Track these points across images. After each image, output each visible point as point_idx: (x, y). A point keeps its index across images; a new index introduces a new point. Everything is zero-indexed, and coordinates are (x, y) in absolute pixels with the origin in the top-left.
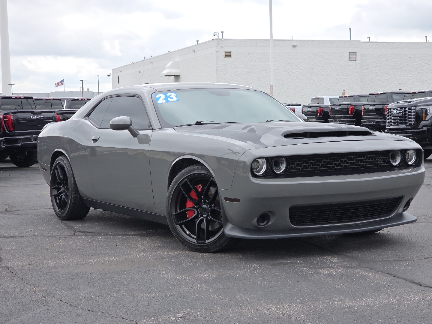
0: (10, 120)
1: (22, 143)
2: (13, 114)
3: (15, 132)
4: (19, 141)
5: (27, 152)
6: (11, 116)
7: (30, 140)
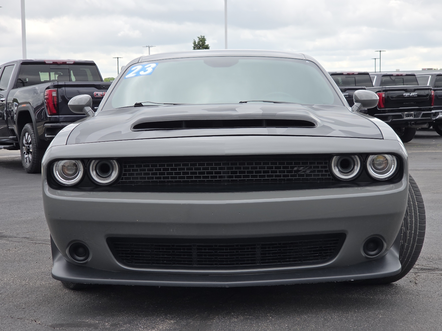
0: (381, 97)
1: (392, 119)
2: (385, 92)
3: (386, 109)
4: (389, 117)
5: (404, 128)
6: (382, 94)
7: (400, 116)
